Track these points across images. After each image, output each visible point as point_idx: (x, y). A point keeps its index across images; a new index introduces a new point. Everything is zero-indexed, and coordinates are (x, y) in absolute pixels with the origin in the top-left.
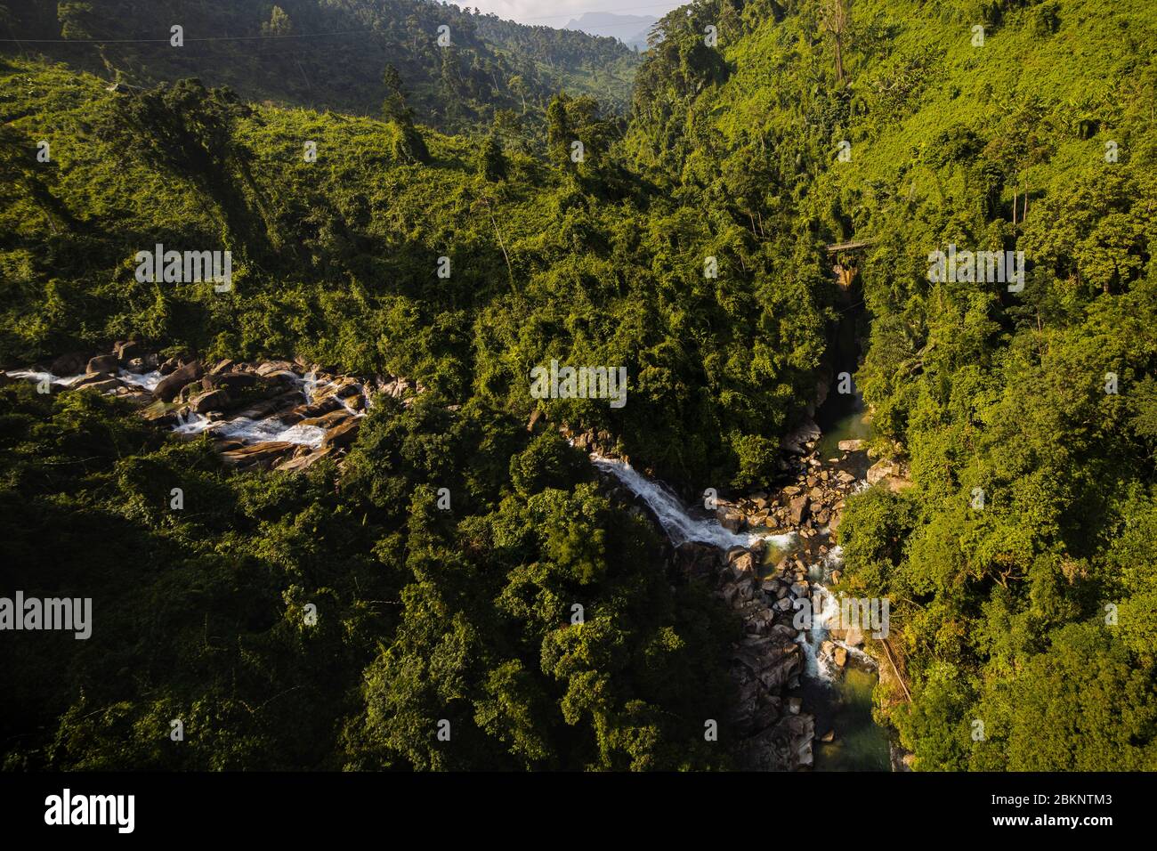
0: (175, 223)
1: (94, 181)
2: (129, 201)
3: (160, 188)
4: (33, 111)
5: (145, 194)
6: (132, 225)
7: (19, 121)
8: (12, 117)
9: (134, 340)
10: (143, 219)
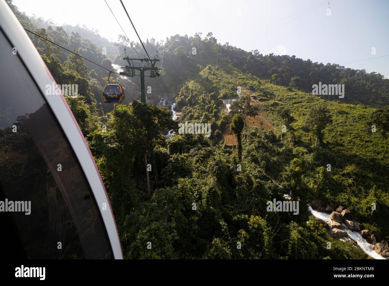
0: (365, 156)
1: (327, 128)
2: (341, 140)
3: (357, 138)
4: (301, 102)
5: (349, 139)
6: (344, 150)
7: (297, 104)
8: (295, 103)
9: (351, 210)
10: (348, 149)
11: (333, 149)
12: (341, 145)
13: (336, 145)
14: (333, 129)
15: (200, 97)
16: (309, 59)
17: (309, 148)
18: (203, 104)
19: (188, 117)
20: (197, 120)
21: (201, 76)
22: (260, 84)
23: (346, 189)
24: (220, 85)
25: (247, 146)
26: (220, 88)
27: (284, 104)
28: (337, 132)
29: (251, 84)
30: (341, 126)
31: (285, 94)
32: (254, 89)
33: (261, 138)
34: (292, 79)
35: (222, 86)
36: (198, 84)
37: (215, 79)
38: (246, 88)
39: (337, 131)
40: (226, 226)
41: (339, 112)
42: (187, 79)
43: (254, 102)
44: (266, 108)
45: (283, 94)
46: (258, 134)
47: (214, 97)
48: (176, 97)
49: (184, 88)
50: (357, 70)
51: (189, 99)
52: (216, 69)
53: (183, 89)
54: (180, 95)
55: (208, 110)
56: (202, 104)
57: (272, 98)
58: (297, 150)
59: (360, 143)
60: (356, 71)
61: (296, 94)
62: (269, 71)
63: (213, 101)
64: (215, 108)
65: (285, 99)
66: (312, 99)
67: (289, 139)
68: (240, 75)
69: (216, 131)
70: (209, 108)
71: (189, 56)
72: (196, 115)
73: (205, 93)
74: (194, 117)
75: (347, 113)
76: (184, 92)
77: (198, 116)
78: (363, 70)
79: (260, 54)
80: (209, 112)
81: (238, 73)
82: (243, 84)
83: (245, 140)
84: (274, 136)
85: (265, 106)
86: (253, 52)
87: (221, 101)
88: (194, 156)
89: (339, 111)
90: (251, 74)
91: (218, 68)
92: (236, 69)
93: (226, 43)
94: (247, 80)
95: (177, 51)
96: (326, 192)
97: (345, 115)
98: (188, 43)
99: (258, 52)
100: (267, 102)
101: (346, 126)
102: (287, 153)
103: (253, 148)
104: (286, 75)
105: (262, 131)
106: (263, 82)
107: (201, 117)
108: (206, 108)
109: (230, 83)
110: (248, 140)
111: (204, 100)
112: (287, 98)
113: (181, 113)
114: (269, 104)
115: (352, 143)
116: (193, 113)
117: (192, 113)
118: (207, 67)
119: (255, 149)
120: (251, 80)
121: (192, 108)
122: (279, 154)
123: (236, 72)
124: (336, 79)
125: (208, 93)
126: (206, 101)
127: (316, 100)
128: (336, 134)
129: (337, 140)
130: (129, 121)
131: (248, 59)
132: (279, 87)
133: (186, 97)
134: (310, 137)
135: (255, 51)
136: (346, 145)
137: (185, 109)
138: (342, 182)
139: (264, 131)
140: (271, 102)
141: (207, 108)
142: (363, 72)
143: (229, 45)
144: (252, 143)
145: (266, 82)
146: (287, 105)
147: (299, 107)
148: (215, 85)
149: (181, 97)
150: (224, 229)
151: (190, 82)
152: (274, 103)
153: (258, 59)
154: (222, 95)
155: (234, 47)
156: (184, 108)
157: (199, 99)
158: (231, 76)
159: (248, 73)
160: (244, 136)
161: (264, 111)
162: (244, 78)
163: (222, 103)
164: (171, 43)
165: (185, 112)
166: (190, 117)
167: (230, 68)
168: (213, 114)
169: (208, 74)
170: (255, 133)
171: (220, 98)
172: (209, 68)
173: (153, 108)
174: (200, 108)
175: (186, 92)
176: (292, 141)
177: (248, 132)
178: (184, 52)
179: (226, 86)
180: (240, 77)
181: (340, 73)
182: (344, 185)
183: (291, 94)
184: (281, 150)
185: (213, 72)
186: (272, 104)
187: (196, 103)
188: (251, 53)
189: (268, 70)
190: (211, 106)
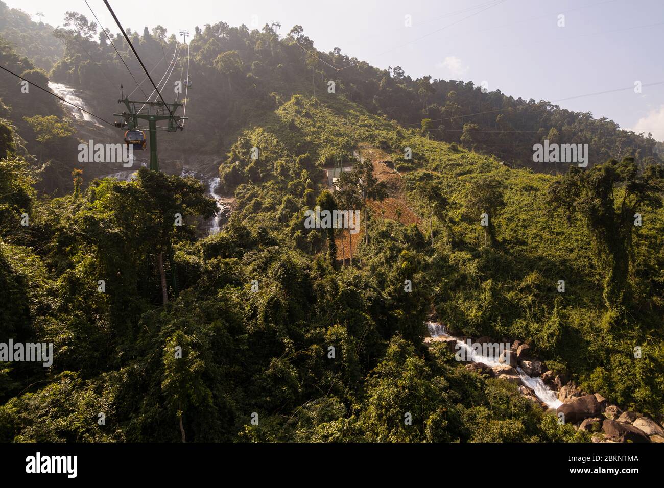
0: (554, 257)
1: (504, 216)
2: (524, 234)
3: (545, 229)
4: (470, 172)
5: (534, 231)
6: (526, 250)
7: (464, 176)
8: (461, 174)
9: (529, 344)
10: (532, 248)
11: (511, 251)
12: (524, 243)
13: (516, 244)
14: (512, 217)
15: (275, 164)
16: (498, 90)
17: (474, 253)
18: (283, 178)
19: (249, 206)
20: (269, 213)
21: (278, 119)
22: (400, 138)
23: (525, 312)
24: (320, 138)
25: (371, 258)
26: (319, 145)
27: (442, 176)
28: (519, 222)
29: (384, 137)
30: (525, 210)
31: (445, 157)
32: (388, 147)
33: (397, 242)
34: (465, 128)
35: (324, 140)
36: (272, 136)
37: (310, 125)
38: (374, 145)
39: (519, 220)
40: (292, 343)
41: (524, 188)
42: (246, 122)
43: (388, 172)
44: (410, 184)
45: (441, 158)
46: (392, 235)
47: (307, 164)
48: (220, 164)
49: (238, 143)
50: (580, 113)
51: (251, 168)
52: (312, 105)
53: (236, 147)
54: (230, 160)
55: (293, 192)
56: (280, 178)
57: (422, 165)
58: (455, 257)
59: (549, 237)
60: (578, 114)
61: (462, 157)
62: (423, 111)
63: (305, 171)
64: (310, 186)
65: (443, 166)
66: (488, 166)
67: (445, 239)
68: (362, 117)
69: (310, 234)
70: (296, 186)
71: (251, 74)
72: (267, 202)
73: (287, 155)
74: (263, 206)
75: (537, 190)
76: (239, 152)
77: (272, 203)
78: (588, 113)
79: (406, 76)
80: (297, 195)
81: (357, 114)
82: (367, 137)
83: (368, 247)
84: (419, 235)
85: (409, 179)
86: (390, 71)
87: (323, 171)
88: (250, 263)
89: (524, 185)
90: (386, 116)
91: (316, 101)
92: (355, 105)
93: (335, 49)
94: (377, 129)
95: (222, 61)
96: (495, 321)
97: (533, 193)
98: (247, 44)
99: (401, 71)
100: (413, 173)
101: (532, 210)
102: (441, 263)
103: (382, 260)
104: (454, 120)
105: (401, 228)
106: (406, 132)
107: (277, 207)
108: (289, 187)
109: (340, 134)
110: (373, 247)
111: (285, 171)
112: (447, 165)
113: (234, 199)
114: (416, 176)
115: (538, 238)
116: (262, 197)
117: (258, 199)
118: (293, 100)
119: (386, 262)
120: (384, 129)
121: (258, 187)
122: (426, 267)
123: (355, 111)
124: (542, 129)
125: (294, 155)
126: (290, 173)
127: (494, 167)
128: (517, 225)
129: (517, 236)
130: (137, 199)
131: (381, 85)
132: (436, 144)
133: (244, 163)
134: (479, 233)
135: (395, 69)
136: (529, 242)
137: (243, 189)
138: (519, 302)
139: (403, 228)
140: (420, 172)
141: (291, 186)
142: (588, 116)
143: (342, 53)
144: (380, 252)
145: (413, 133)
146: (447, 178)
147: (466, 181)
148: (308, 139)
149: (232, 163)
150: (288, 347)
151: (255, 131)
152: (425, 174)
153: (401, 86)
154: (324, 159)
155: (353, 59)
156: (240, 187)
157: (273, 167)
158: (343, 120)
159: (380, 115)
160: (365, 239)
161: (407, 189)
162: (370, 126)
163: (323, 175)
164: (206, 41)
165: (243, 197)
166: (254, 206)
167: (343, 103)
168: (305, 199)
169: (294, 114)
170: (387, 232)
171: (319, 165)
172: (296, 102)
173: (174, 180)
174: (276, 187)
175: (243, 153)
176: (450, 242)
177: (374, 231)
178: (240, 65)
179: (331, 141)
180: (362, 123)
181: (552, 118)
182: (522, 307)
183: (454, 158)
184: (430, 260)
185: (304, 111)
186: (421, 177)
187: (268, 176)
188: (386, 74)
189: (422, 109)
190: (300, 182)
